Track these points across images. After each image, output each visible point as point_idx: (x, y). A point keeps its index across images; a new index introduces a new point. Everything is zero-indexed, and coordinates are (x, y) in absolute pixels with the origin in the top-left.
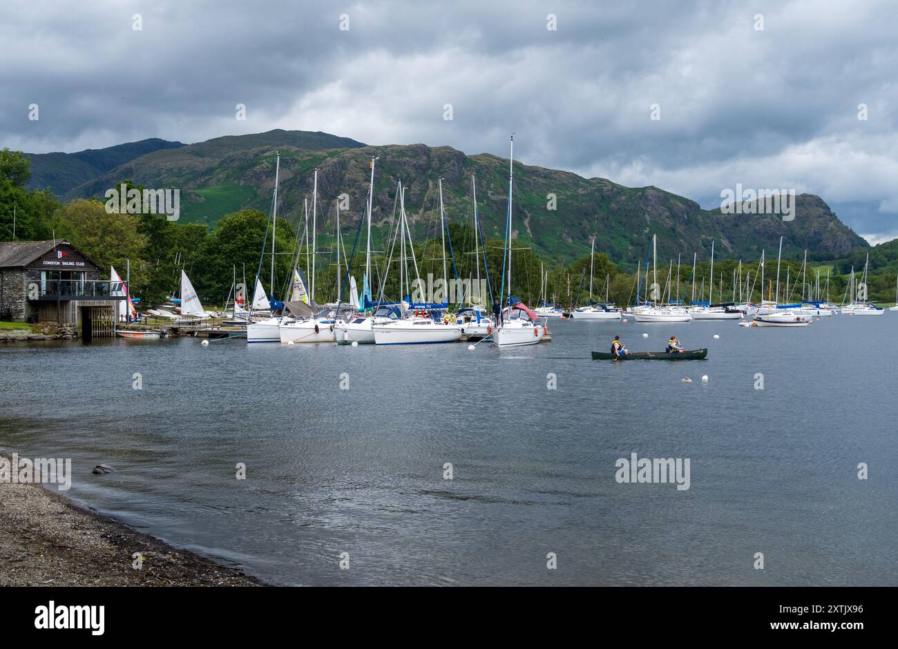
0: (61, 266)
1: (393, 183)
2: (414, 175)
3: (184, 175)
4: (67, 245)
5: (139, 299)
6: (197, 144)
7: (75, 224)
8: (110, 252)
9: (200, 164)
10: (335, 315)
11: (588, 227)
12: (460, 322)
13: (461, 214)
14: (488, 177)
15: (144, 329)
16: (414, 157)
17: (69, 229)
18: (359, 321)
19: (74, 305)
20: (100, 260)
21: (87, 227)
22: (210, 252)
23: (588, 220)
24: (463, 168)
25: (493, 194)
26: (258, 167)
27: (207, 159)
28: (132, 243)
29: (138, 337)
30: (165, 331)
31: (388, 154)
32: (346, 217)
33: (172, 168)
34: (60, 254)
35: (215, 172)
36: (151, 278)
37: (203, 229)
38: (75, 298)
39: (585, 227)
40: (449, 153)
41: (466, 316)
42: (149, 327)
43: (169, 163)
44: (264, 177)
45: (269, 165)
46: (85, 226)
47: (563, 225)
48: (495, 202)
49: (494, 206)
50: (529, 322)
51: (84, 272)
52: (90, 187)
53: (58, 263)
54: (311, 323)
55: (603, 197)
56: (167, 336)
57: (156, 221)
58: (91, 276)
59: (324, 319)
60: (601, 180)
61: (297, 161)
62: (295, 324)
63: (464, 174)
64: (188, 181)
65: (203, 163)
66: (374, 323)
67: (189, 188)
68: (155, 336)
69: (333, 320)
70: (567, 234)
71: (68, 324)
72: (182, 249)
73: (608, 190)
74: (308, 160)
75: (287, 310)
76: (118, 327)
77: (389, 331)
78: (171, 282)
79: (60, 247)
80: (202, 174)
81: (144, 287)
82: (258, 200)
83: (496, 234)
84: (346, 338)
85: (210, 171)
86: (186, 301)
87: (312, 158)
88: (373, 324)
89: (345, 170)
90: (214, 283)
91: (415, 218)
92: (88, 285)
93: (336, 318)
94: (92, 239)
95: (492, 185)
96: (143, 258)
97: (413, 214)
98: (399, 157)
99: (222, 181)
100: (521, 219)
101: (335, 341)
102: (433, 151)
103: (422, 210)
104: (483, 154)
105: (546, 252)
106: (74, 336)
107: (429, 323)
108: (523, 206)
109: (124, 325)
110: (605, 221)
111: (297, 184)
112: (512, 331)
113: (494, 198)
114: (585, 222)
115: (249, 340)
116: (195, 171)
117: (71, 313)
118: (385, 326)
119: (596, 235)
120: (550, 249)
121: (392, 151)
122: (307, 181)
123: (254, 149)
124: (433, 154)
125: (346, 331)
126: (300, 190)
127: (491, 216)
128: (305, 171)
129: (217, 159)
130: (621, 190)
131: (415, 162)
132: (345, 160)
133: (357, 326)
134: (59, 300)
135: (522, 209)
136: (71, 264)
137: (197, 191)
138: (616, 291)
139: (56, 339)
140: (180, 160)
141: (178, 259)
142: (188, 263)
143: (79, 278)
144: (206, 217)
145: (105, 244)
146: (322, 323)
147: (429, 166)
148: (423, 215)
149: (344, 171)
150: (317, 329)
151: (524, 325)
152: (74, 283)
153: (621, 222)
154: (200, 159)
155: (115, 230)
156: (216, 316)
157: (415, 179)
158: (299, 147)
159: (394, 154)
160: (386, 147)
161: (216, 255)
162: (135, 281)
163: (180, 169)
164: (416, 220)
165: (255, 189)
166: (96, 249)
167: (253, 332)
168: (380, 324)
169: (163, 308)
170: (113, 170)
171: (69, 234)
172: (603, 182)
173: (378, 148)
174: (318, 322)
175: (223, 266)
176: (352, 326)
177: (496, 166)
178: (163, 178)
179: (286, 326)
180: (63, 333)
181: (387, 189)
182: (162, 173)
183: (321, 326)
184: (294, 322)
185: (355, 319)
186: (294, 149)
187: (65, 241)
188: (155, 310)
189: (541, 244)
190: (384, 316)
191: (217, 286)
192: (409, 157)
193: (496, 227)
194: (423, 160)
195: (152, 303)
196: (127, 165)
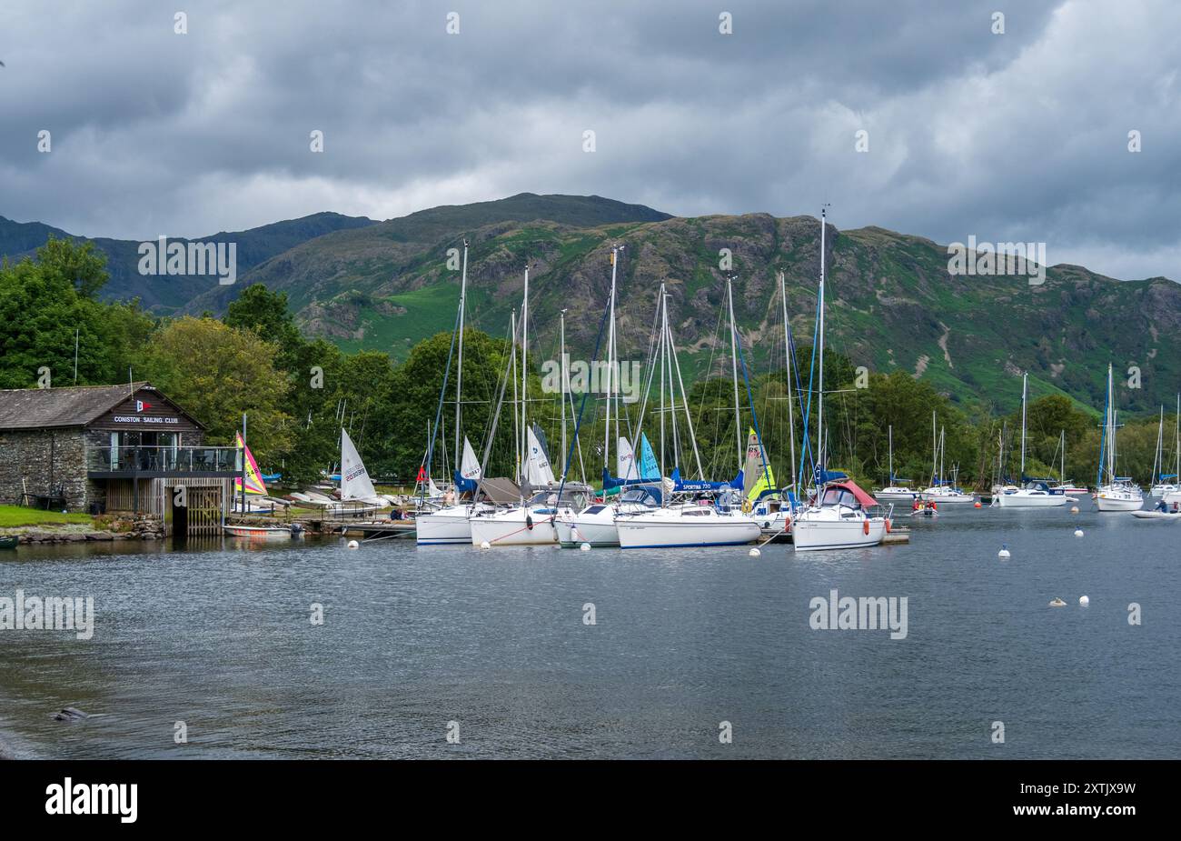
0: (142, 424)
1: (715, 280)
2: (751, 265)
3: (373, 272)
4: (151, 391)
5: (278, 476)
6: (394, 220)
7: (177, 357)
8: (231, 400)
9: (398, 253)
10: (557, 500)
11: (1049, 349)
12: (762, 512)
13: (831, 330)
14: (876, 265)
15: (267, 524)
16: (752, 235)
17: (167, 364)
18: (595, 510)
19: (159, 486)
20: (217, 413)
21: (196, 361)
22: (393, 398)
23: (1050, 338)
24: (834, 253)
25: (884, 296)
26: (492, 256)
27: (410, 245)
28: (267, 386)
29: (257, 535)
30: (298, 526)
31: (707, 231)
32: (638, 337)
33: (355, 262)
34: (140, 406)
35: (424, 266)
36: (298, 441)
37: (384, 361)
38: (162, 475)
39: (1045, 349)
40: (810, 227)
41: (772, 502)
42: (275, 520)
43: (349, 252)
44: (502, 273)
45: (510, 253)
46: (192, 359)
47: (1006, 346)
48: (888, 309)
49: (887, 315)
50: (856, 512)
51: (178, 433)
52: (224, 293)
53: (138, 420)
54: (520, 514)
55: (1075, 298)
56: (302, 535)
57: (303, 350)
58: (188, 439)
59: (542, 507)
60: (1071, 268)
61: (556, 246)
62: (495, 515)
63: (834, 263)
64: (380, 281)
65: (403, 251)
66: (618, 514)
67: (381, 294)
68: (282, 536)
69: (553, 508)
70: (1013, 361)
71: (150, 516)
72: (349, 394)
73: (1084, 286)
74: (573, 243)
75: (482, 492)
76: (228, 521)
77: (641, 526)
78: (329, 449)
79: (141, 394)
80: (403, 268)
81: (287, 458)
82: (493, 310)
83: (892, 362)
84: (575, 538)
85: (415, 264)
86: (349, 478)
87: (580, 239)
88: (617, 516)
89: (636, 258)
90: (401, 449)
91: (753, 337)
92: (182, 453)
93: (557, 505)
94: (202, 381)
95: (884, 280)
96: (283, 410)
97: (750, 332)
98: (725, 235)
99: (434, 279)
100: (933, 336)
101: (556, 542)
102: (783, 224)
103: (765, 323)
104: (868, 229)
105: (977, 394)
106: (159, 535)
107: (707, 513)
108: (937, 315)
109: (238, 517)
110: (1080, 339)
111: (556, 282)
112: (819, 525)
113: (884, 301)
114: (1044, 341)
115: (419, 541)
116: (392, 264)
117: (155, 497)
118: (636, 518)
119: (1064, 363)
120: (984, 388)
121: (714, 226)
122: (573, 279)
123: (487, 226)
124: (782, 230)
125: (573, 527)
126: (562, 294)
127: (882, 332)
128: (569, 262)
129: (427, 245)
130: (1107, 285)
131: (752, 244)
132: (635, 243)
133: (592, 518)
134: (137, 477)
135: (936, 320)
136: (157, 420)
137: (393, 298)
138: (1086, 458)
139: (129, 539)
140: (368, 247)
141: (341, 410)
142: (359, 417)
143: (169, 442)
144: (408, 340)
145: (224, 388)
146: (537, 512)
147: (775, 250)
148: (767, 332)
149: (633, 261)
150: (529, 523)
151: (844, 516)
152: (161, 449)
153: (1106, 340)
154: (400, 245)
155: (239, 366)
156: (400, 503)
157: (752, 272)
158: (560, 222)
159: (718, 231)
160: (704, 219)
161: (403, 404)
162: (271, 447)
163: (368, 262)
164: (754, 342)
165: (488, 292)
166: (209, 397)
167: (425, 528)
168: (628, 514)
169: (316, 491)
170: (261, 264)
171: (168, 372)
172: (1075, 272)
173: (690, 221)
174: (531, 512)
175: (414, 420)
176: (584, 517)
177: (889, 249)
178: (341, 277)
179: (479, 519)
180: (142, 530)
181: (706, 290)
182: (338, 269)
183: (535, 518)
184: (493, 512)
185: (588, 508)
186: (551, 225)
187: (148, 384)
188: (302, 493)
189: (968, 380)
190: (635, 502)
191: (406, 453)
192: (742, 235)
193: (890, 352)
194: (765, 241)
195: (299, 481)
196: (281, 257)
